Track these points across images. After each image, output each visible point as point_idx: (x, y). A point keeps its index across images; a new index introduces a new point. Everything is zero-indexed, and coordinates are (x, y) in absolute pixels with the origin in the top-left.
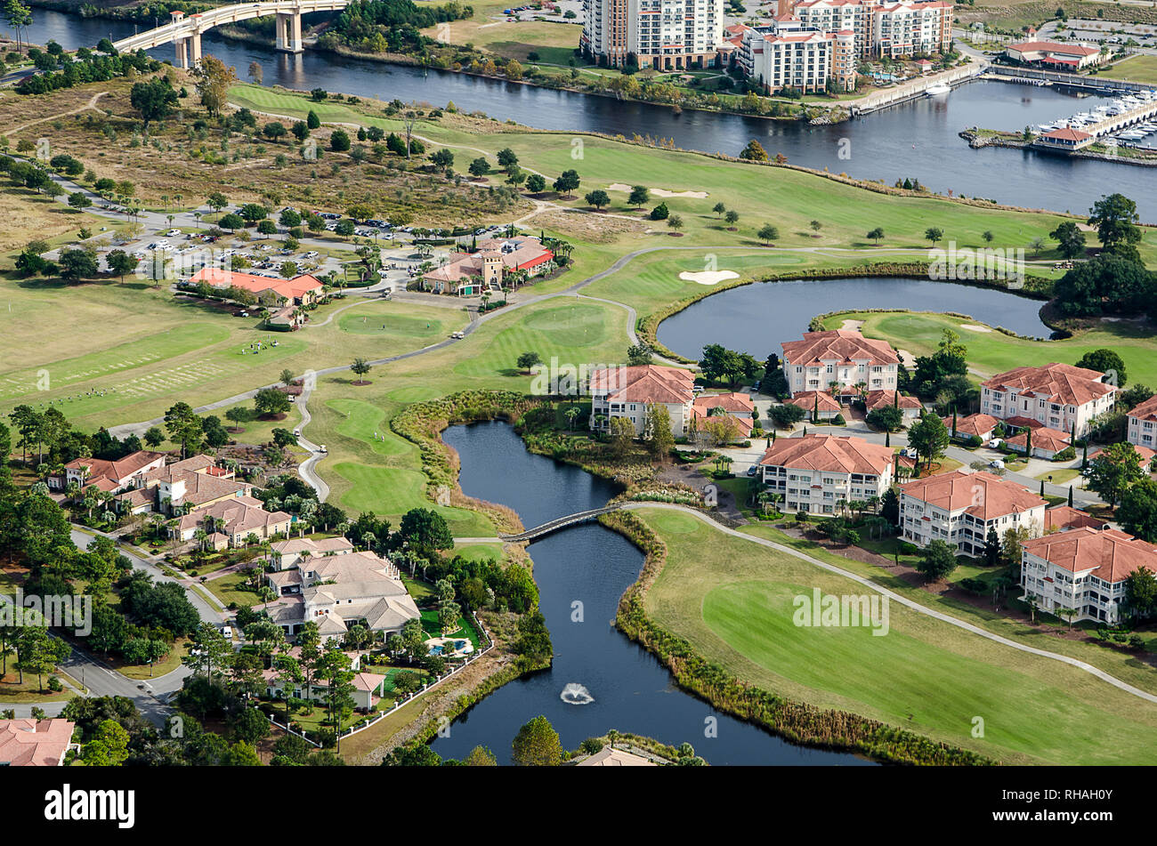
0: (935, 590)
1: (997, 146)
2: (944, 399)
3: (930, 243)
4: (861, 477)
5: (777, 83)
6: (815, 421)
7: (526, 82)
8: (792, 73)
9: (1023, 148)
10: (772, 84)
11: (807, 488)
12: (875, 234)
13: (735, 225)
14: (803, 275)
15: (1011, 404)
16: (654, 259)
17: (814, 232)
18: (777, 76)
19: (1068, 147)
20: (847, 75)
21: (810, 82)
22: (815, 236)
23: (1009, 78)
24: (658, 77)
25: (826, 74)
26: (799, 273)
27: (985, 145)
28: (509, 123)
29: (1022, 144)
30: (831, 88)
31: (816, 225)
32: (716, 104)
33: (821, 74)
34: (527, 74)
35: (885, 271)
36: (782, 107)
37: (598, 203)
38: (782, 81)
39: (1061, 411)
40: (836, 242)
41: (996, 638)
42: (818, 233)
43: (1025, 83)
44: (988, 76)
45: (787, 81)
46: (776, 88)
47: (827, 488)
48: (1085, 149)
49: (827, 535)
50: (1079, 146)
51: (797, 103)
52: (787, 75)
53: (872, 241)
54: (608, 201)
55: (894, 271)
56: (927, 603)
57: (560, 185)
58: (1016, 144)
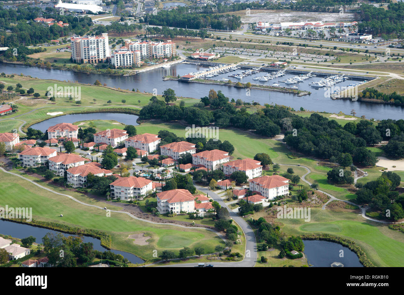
0: (47, 182)
1: (171, 80)
2: (86, 139)
3: (123, 104)
4: (43, 157)
5: (117, 65)
6: (50, 146)
7: (52, 68)
8: (122, 63)
9: (177, 80)
10: (116, 66)
11: (29, 160)
12: (109, 102)
13: (72, 101)
14: (81, 112)
15: (100, 139)
16: (43, 110)
17: (94, 102)
18: (117, 63)
19: (188, 80)
20: (138, 63)
21: (127, 65)
22: (95, 103)
23: (189, 63)
24: (88, 65)
25: (132, 62)
26: (80, 112)
27: (167, 80)
28: (35, 78)
29: (177, 79)
30: (134, 66)
31: (95, 100)
32: (100, 72)
33: (130, 63)
34: (52, 66)
35: (104, 111)
36: (117, 72)
37: (36, 96)
38: (119, 65)
39: (111, 140)
40: (99, 104)
41: (54, 192)
42: (95, 102)
43: (193, 64)
44: (184, 63)
45: (121, 65)
46: (117, 67)
47: (34, 160)
48: (192, 80)
49: (30, 171)
50: (191, 79)
51: (122, 71)
52: (120, 63)
53: (108, 104)
54: (39, 96)
55: (107, 111)
56: (44, 185)
57: (29, 92)
58: (175, 79)
